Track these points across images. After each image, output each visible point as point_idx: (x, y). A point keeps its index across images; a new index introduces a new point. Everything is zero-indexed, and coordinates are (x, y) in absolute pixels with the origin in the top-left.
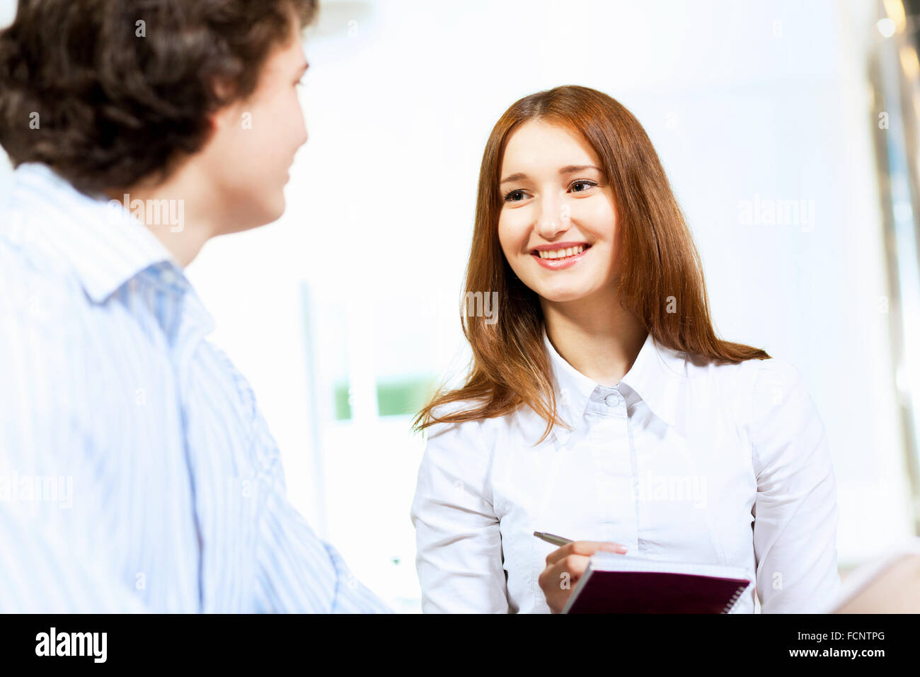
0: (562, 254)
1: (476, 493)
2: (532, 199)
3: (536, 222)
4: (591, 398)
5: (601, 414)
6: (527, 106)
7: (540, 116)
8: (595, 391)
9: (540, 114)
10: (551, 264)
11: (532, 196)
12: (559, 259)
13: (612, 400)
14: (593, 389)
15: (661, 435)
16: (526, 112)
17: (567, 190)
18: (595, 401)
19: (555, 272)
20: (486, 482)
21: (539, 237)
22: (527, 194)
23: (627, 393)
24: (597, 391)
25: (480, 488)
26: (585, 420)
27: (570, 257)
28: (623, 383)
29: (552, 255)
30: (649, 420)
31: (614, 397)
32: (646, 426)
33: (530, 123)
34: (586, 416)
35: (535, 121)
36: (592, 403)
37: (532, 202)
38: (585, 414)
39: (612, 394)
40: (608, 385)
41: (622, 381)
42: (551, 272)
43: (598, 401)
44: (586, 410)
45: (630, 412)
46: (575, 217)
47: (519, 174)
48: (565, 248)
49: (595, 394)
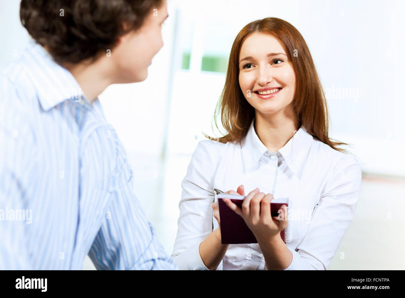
0: (269, 92)
1: (207, 182)
2: (255, 68)
3: (257, 78)
4: (264, 154)
5: (266, 162)
6: (253, 26)
7: (258, 31)
8: (266, 152)
9: (258, 30)
10: (264, 97)
11: (255, 67)
12: (267, 95)
13: (272, 157)
14: (266, 151)
15: (290, 177)
16: (251, 29)
17: (271, 64)
18: (265, 156)
19: (266, 100)
20: (213, 179)
21: (258, 85)
22: (253, 65)
23: (279, 156)
24: (267, 152)
25: (209, 180)
26: (259, 163)
27: (272, 94)
28: (279, 152)
29: (264, 93)
30: (286, 169)
31: (273, 156)
32: (284, 171)
33: (254, 34)
34: (260, 162)
35: (256, 33)
36: (263, 156)
37: (255, 69)
38: (260, 160)
39: (273, 155)
40: (272, 150)
41: (279, 151)
42: (264, 100)
43: (267, 156)
44: (260, 159)
45: (279, 164)
46: (275, 76)
47: (249, 57)
48: (270, 90)
49: (266, 153)
